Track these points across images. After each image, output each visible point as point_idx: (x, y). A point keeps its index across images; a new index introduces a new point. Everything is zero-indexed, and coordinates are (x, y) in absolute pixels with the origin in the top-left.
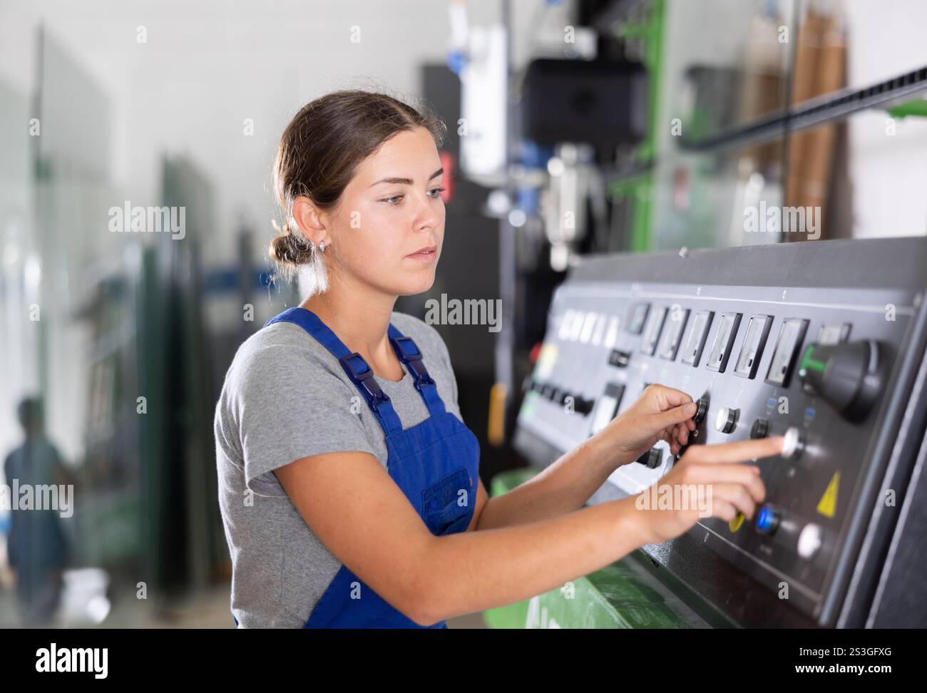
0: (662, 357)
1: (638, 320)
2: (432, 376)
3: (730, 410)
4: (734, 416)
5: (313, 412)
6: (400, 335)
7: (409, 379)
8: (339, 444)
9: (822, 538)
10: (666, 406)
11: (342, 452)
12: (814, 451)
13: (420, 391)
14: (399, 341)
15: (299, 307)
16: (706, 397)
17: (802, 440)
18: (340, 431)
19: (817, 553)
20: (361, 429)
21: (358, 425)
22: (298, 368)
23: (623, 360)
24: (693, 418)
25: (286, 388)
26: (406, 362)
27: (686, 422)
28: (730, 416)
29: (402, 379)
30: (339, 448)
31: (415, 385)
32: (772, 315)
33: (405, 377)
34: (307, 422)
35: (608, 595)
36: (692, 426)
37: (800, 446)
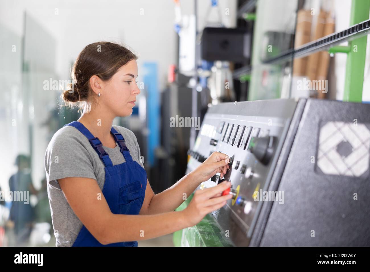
0: (225, 142)
1: (221, 128)
2: (128, 147)
3: (237, 161)
4: (238, 163)
5: (74, 161)
6: (116, 132)
7: (118, 149)
8: (82, 174)
9: (253, 207)
10: (219, 160)
11: (82, 177)
12: (256, 175)
13: (122, 153)
14: (116, 134)
15: (77, 121)
16: (233, 157)
17: (253, 172)
18: (83, 170)
19: (250, 212)
20: (92, 169)
21: (91, 167)
22: (70, 144)
23: (215, 143)
24: (228, 164)
25: (65, 151)
26: (118, 142)
27: (226, 166)
28: (237, 163)
29: (115, 148)
30: (82, 176)
31: (121, 150)
32: (252, 126)
33: (116, 147)
34: (71, 164)
35: (200, 230)
36: (228, 167)
37: (252, 174)
